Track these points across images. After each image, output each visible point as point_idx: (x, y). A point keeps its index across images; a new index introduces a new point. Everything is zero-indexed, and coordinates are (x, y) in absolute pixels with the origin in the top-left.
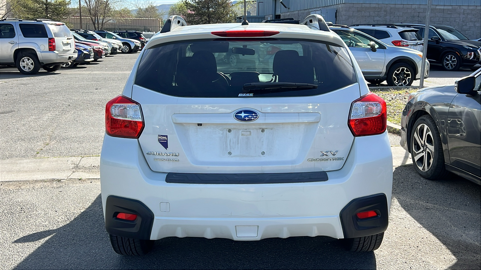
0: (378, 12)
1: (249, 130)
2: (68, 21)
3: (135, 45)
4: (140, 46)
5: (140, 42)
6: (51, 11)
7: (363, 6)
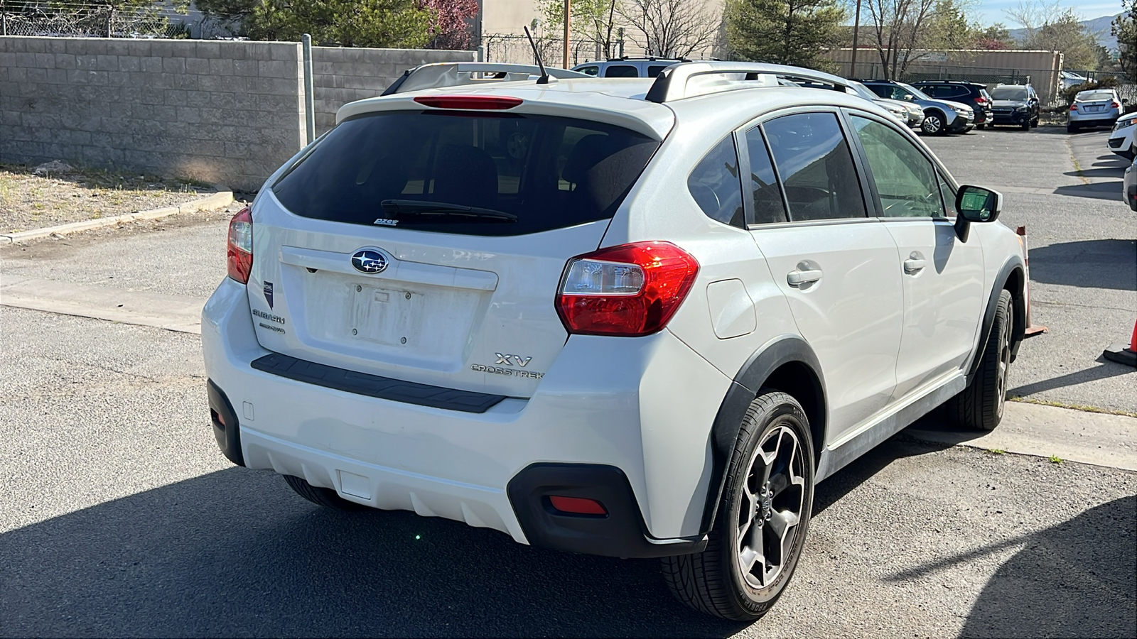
1: (387, 292)
2: (831, 58)
3: (958, 117)
4: (972, 117)
5: (972, 110)
6: (797, 36)
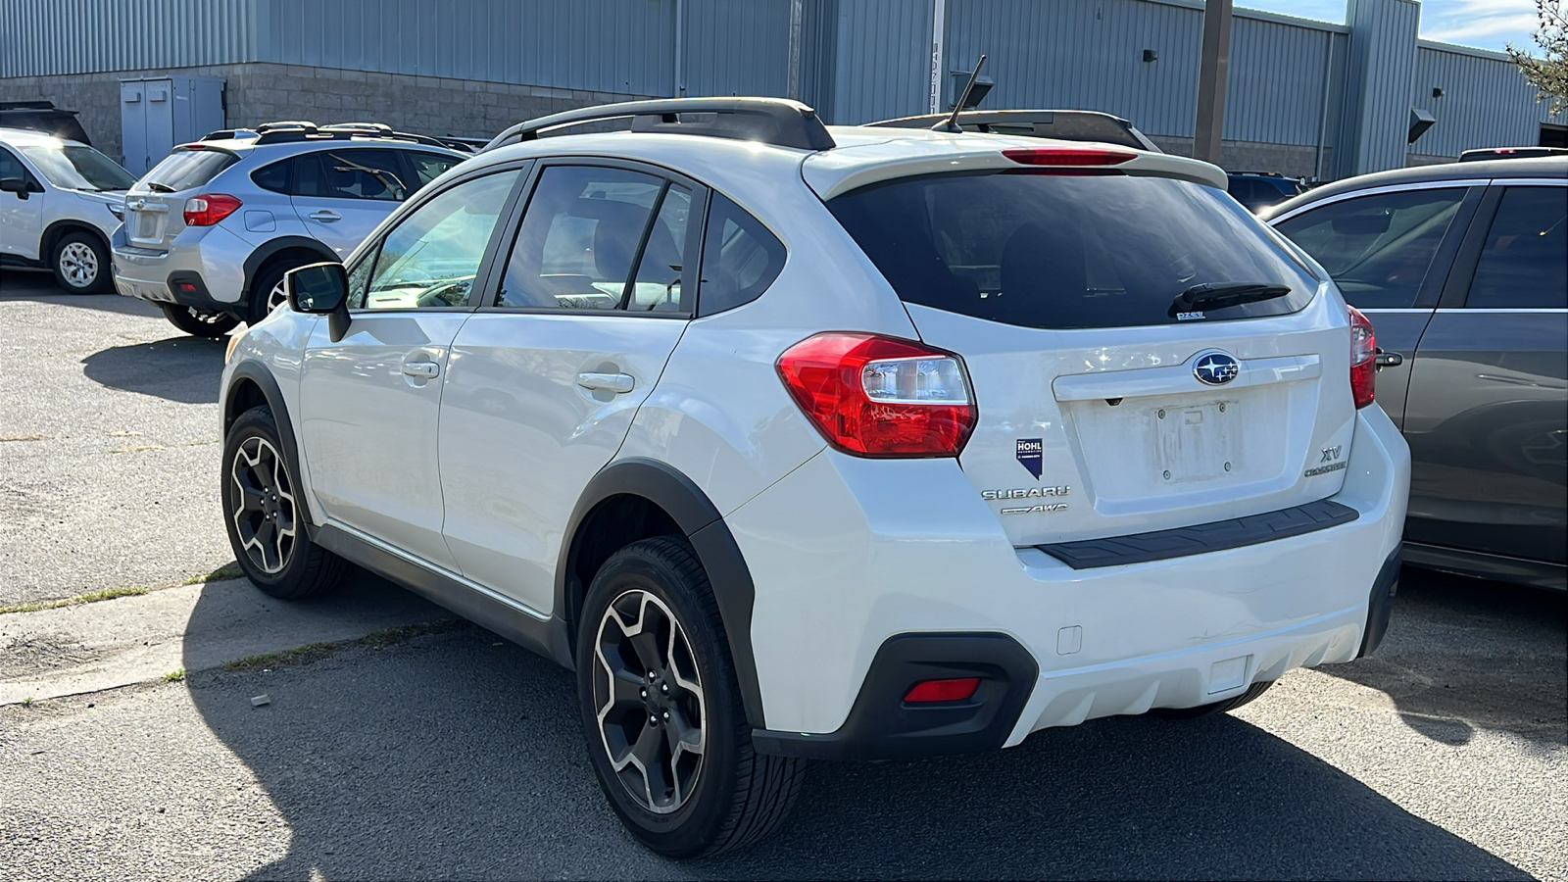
0: (367, 96)
1: (1198, 409)
7: (319, 74)
